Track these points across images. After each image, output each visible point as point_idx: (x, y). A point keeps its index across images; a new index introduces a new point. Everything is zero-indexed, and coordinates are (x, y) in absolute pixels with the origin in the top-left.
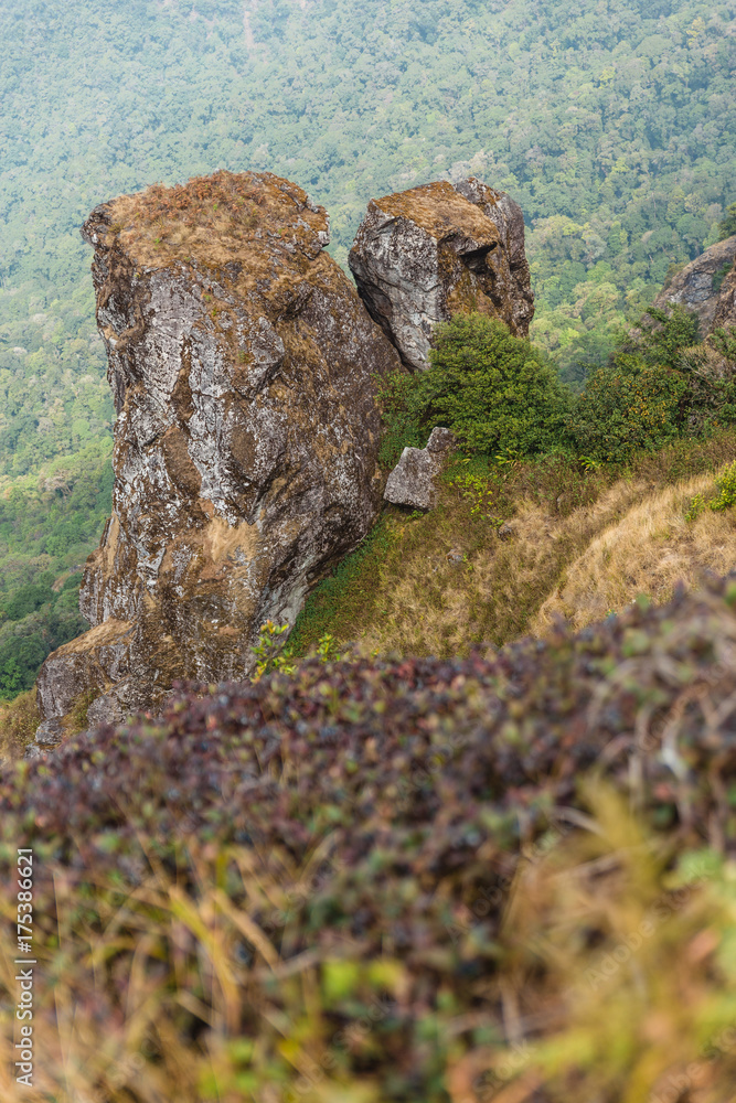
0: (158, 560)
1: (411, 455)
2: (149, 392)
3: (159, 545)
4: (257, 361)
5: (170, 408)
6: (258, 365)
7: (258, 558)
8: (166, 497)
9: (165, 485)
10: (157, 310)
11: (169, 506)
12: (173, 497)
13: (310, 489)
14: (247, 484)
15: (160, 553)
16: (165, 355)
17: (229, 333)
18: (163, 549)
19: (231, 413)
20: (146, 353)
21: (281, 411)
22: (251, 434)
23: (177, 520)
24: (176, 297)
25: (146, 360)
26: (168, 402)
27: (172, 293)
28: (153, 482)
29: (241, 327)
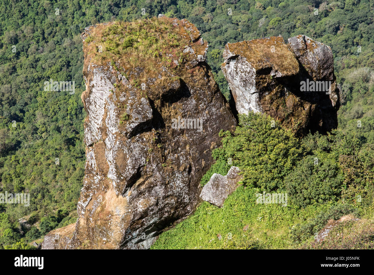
0: (87, 203)
1: (216, 178)
2: (90, 122)
3: (89, 195)
4: (133, 120)
5: (99, 132)
6: (133, 122)
7: (126, 214)
8: (95, 173)
9: (94, 168)
10: (95, 85)
11: (95, 178)
12: (97, 174)
13: (157, 186)
14: (122, 178)
15: (89, 199)
16: (97, 106)
17: (124, 103)
18: (90, 198)
19: (118, 142)
20: (90, 103)
21: (146, 146)
22: (126, 154)
23: (98, 185)
24: (103, 81)
25: (90, 107)
26: (98, 129)
27: (101, 79)
28: (90, 165)
29: (130, 102)
